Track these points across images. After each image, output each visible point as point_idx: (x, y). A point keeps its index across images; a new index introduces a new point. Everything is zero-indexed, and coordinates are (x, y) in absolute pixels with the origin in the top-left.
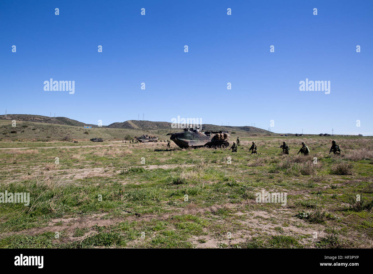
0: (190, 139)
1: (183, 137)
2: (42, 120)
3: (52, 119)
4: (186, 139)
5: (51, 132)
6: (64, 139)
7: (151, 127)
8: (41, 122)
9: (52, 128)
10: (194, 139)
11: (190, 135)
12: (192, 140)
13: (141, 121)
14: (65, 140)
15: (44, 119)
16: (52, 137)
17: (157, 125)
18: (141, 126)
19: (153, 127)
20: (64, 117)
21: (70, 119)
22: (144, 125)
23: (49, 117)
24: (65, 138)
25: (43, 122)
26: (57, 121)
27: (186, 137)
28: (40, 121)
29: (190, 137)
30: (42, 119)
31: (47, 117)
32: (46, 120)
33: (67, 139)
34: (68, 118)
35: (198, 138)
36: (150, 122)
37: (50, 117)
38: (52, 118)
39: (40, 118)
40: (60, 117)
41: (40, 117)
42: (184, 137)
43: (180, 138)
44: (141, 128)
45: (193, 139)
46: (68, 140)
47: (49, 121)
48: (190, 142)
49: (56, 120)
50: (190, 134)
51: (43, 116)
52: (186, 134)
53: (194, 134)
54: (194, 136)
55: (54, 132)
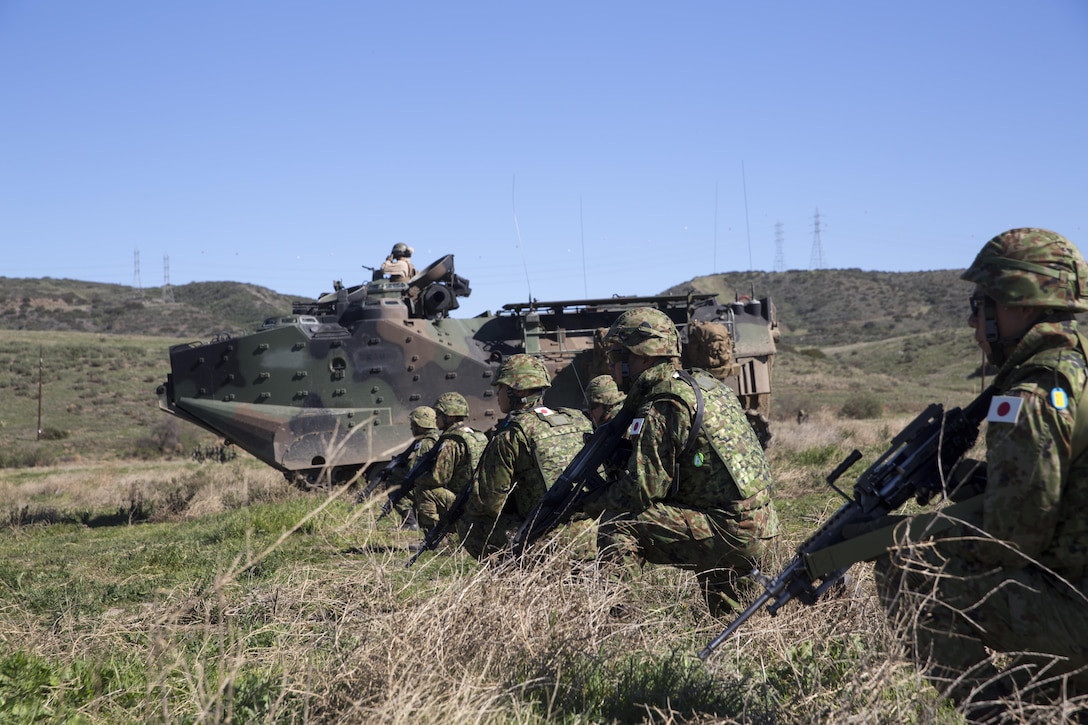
0: (297, 399)
1: (228, 380)
2: (82, 315)
3: (147, 304)
4: (261, 400)
5: (75, 395)
6: (151, 444)
7: (881, 319)
8: (79, 328)
9: (87, 368)
10: (338, 400)
11: (296, 360)
12: (315, 401)
13: (797, 276)
14: (161, 450)
15: (95, 301)
16: (79, 434)
17: (931, 301)
18: (800, 312)
19: (898, 319)
20: (234, 283)
21: (276, 296)
22: (824, 304)
23: (129, 289)
24: (156, 438)
25: (87, 323)
26: (183, 312)
27: (261, 380)
28: (71, 321)
29: (297, 378)
30: (82, 302)
31: (116, 289)
32: (109, 312)
33: (171, 440)
34: (259, 289)
35: (388, 379)
36: (874, 276)
37: (136, 284)
38: (155, 292)
39: (68, 299)
40: (208, 285)
41: (68, 289)
42: (240, 382)
43: (199, 395)
44: (800, 332)
45: (326, 396)
46: (180, 445)
47: (131, 315)
48: (296, 425)
49: (179, 306)
50: (296, 348)
51: (90, 285)
52: (260, 351)
53: (334, 345)
54: (338, 362)
55: (94, 394)
